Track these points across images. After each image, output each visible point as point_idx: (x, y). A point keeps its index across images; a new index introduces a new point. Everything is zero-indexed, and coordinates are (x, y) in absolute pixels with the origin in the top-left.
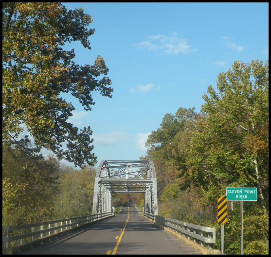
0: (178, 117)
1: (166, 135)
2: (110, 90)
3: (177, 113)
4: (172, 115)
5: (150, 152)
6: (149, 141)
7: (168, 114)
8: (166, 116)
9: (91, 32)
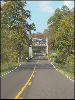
0: (62, 10)
1: (56, 19)
2: (36, 29)
3: (62, 8)
4: (59, 9)
5: (49, 27)
6: (48, 22)
7: (57, 9)
8: (56, 10)
9: (31, 16)
